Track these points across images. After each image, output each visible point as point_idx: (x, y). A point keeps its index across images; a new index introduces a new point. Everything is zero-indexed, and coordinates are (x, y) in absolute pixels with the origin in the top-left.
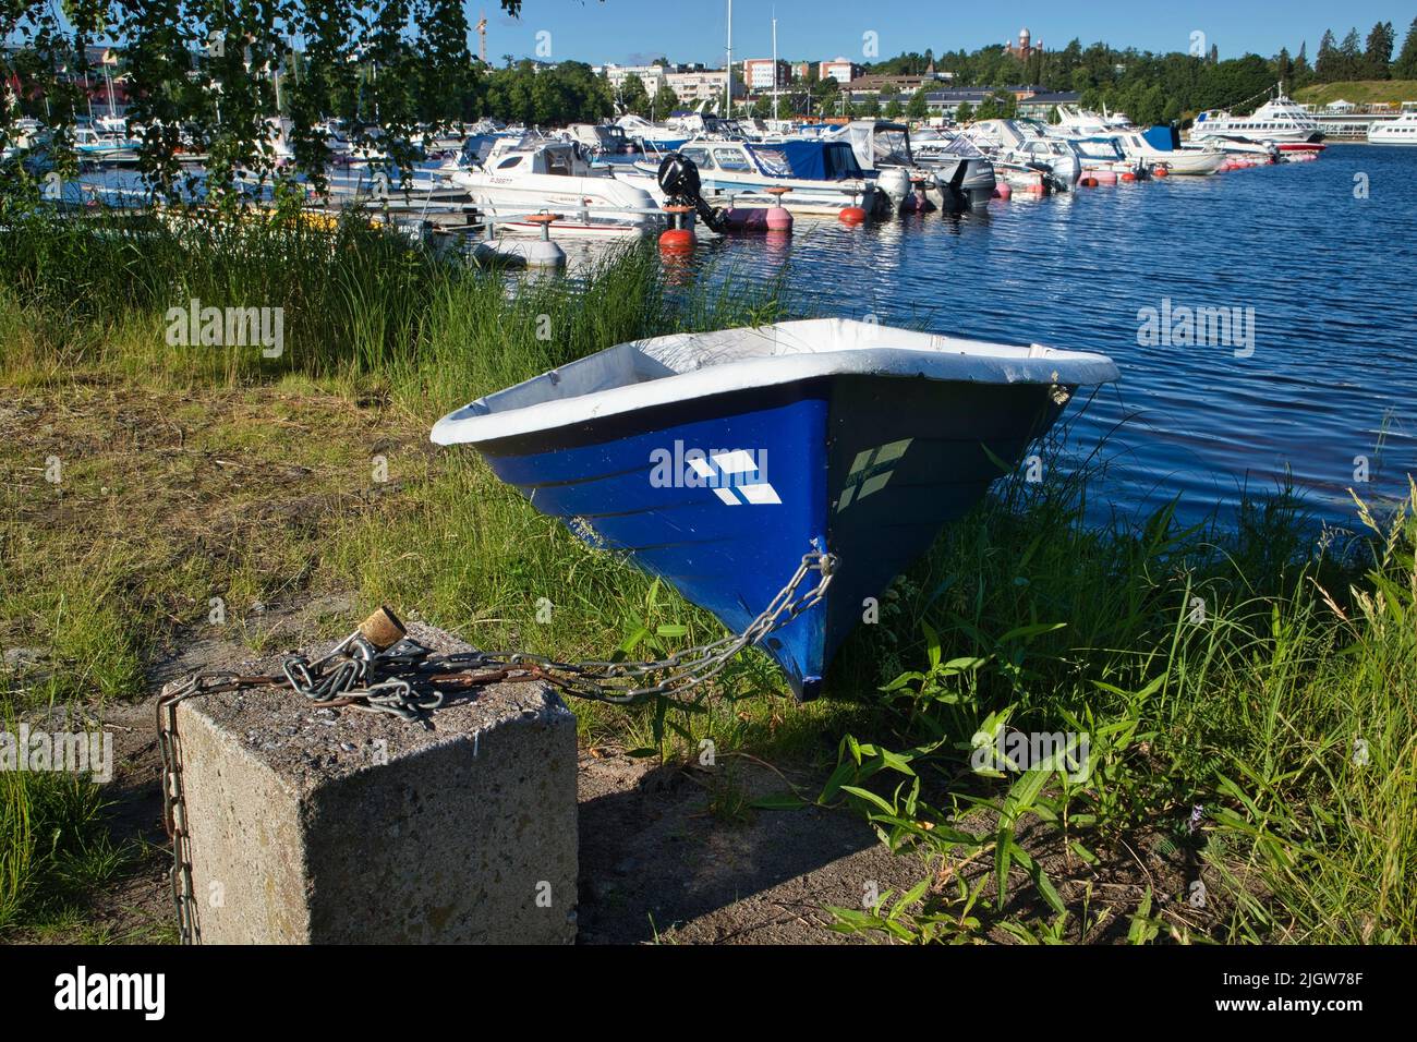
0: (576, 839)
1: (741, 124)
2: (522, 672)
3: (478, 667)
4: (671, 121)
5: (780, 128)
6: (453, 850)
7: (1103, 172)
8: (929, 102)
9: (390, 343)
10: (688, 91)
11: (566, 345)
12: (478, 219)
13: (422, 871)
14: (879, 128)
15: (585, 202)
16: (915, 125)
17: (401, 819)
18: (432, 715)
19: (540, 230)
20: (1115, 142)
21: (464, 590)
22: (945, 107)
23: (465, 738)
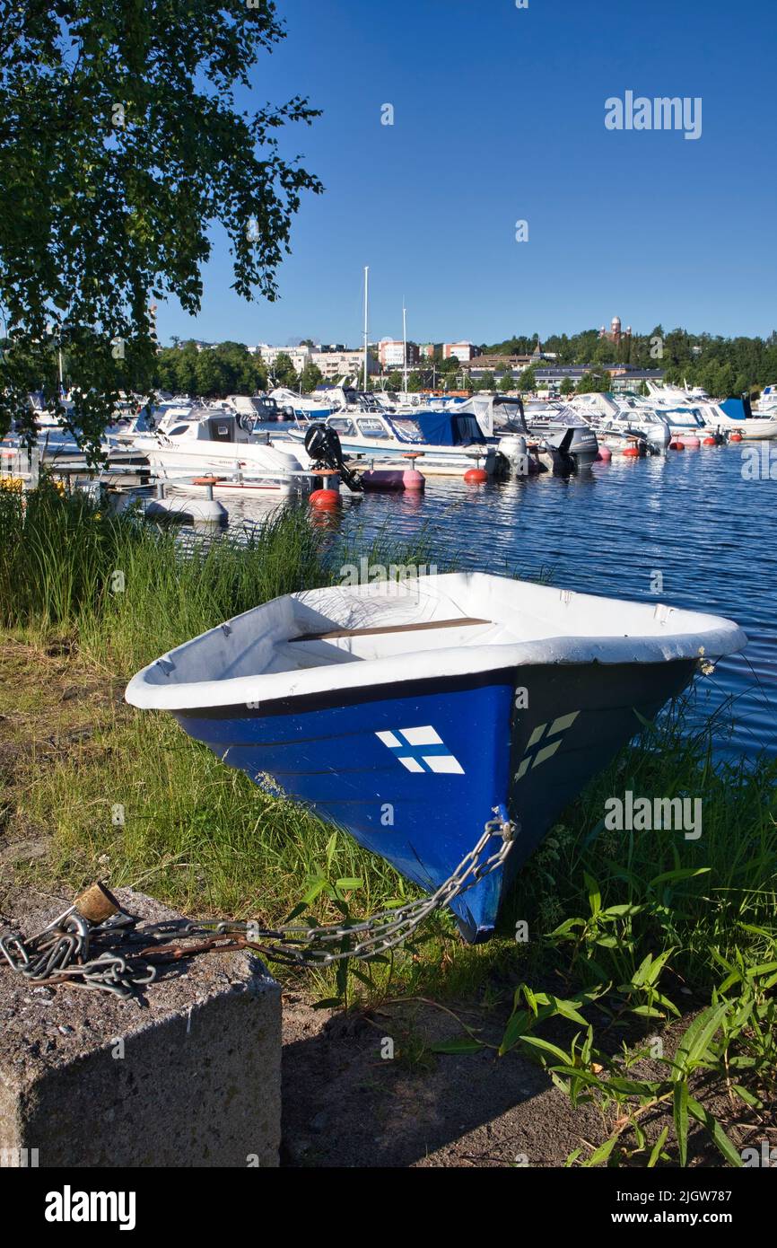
0: (279, 1106)
1: (377, 395)
2: (228, 941)
3: (186, 937)
4: (316, 393)
5: (410, 400)
6: (164, 1129)
7: (688, 438)
8: (537, 378)
9: (77, 594)
10: (331, 368)
11: (234, 598)
12: (151, 481)
13: (135, 1153)
14: (497, 402)
15: (241, 465)
16: (525, 397)
17: (117, 1102)
18: (145, 990)
19: (205, 489)
20: (695, 412)
21: (151, 834)
22: (550, 382)
23: (178, 1016)
